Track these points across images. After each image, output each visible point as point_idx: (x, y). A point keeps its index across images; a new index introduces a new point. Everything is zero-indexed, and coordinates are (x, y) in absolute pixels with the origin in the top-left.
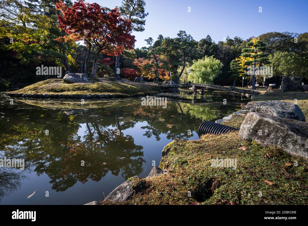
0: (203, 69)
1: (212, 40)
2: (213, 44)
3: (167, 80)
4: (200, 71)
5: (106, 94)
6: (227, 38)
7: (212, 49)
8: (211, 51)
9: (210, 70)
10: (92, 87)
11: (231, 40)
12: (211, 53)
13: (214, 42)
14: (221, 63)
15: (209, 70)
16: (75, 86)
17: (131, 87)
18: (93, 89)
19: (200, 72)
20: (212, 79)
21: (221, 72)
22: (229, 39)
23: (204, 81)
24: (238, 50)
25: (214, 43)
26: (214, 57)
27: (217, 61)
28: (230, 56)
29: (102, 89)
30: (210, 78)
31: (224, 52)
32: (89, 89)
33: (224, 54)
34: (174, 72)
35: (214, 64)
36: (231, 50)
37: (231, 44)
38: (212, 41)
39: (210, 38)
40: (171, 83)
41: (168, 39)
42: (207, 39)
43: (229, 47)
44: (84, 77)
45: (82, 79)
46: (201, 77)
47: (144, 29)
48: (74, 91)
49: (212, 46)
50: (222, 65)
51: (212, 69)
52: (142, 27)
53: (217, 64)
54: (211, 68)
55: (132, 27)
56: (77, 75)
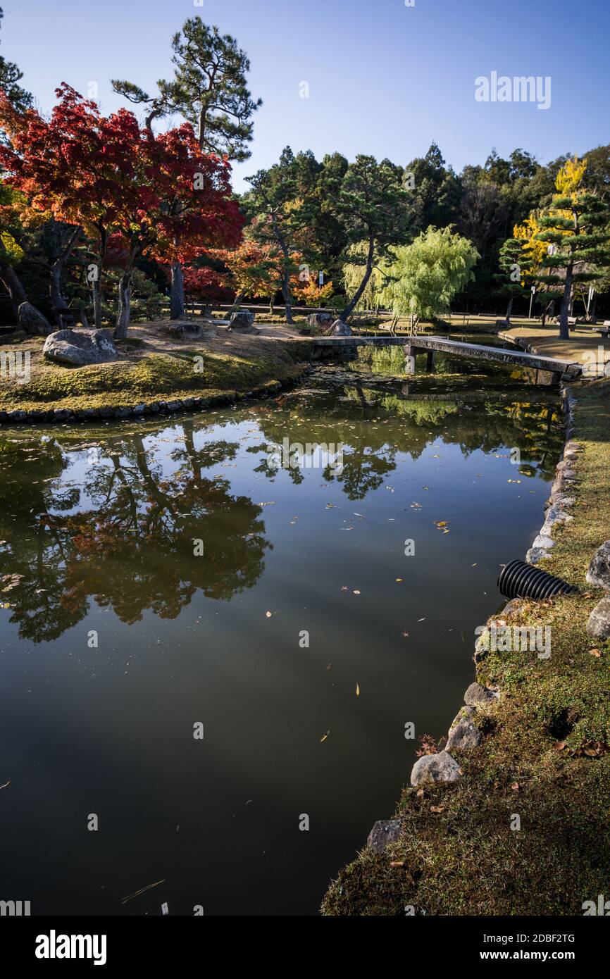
0: (423, 269)
1: (444, 162)
2: (448, 178)
3: (311, 299)
4: (413, 275)
5: (184, 399)
6: (490, 157)
7: (446, 194)
8: (442, 201)
9: (441, 271)
10: (139, 378)
11: (502, 164)
12: (440, 207)
13: (452, 170)
14: (475, 249)
15: (439, 271)
16: (90, 375)
17: (240, 364)
18: (143, 386)
19: (412, 278)
20: (447, 300)
21: (473, 277)
22: (495, 159)
23: (424, 306)
24: (520, 197)
25: (451, 173)
26: (453, 232)
27: (462, 244)
28: (496, 219)
29: (167, 382)
30: (442, 297)
31: (479, 205)
32: (131, 383)
33: (482, 212)
34: (331, 270)
35: (454, 254)
36: (501, 198)
37: (501, 176)
38: (446, 167)
39: (439, 156)
40: (338, 328)
41: (308, 157)
42: (430, 158)
43: (495, 186)
44: (102, 342)
45: (97, 349)
46: (415, 293)
47: (248, 155)
48: (93, 393)
49: (444, 183)
50: (476, 254)
51: (449, 269)
52: (242, 145)
53: (461, 252)
54: (445, 265)
55: (211, 146)
56: (79, 333)
